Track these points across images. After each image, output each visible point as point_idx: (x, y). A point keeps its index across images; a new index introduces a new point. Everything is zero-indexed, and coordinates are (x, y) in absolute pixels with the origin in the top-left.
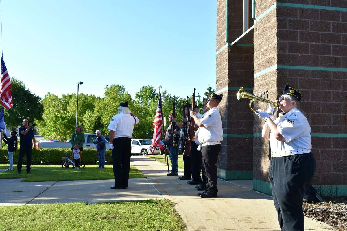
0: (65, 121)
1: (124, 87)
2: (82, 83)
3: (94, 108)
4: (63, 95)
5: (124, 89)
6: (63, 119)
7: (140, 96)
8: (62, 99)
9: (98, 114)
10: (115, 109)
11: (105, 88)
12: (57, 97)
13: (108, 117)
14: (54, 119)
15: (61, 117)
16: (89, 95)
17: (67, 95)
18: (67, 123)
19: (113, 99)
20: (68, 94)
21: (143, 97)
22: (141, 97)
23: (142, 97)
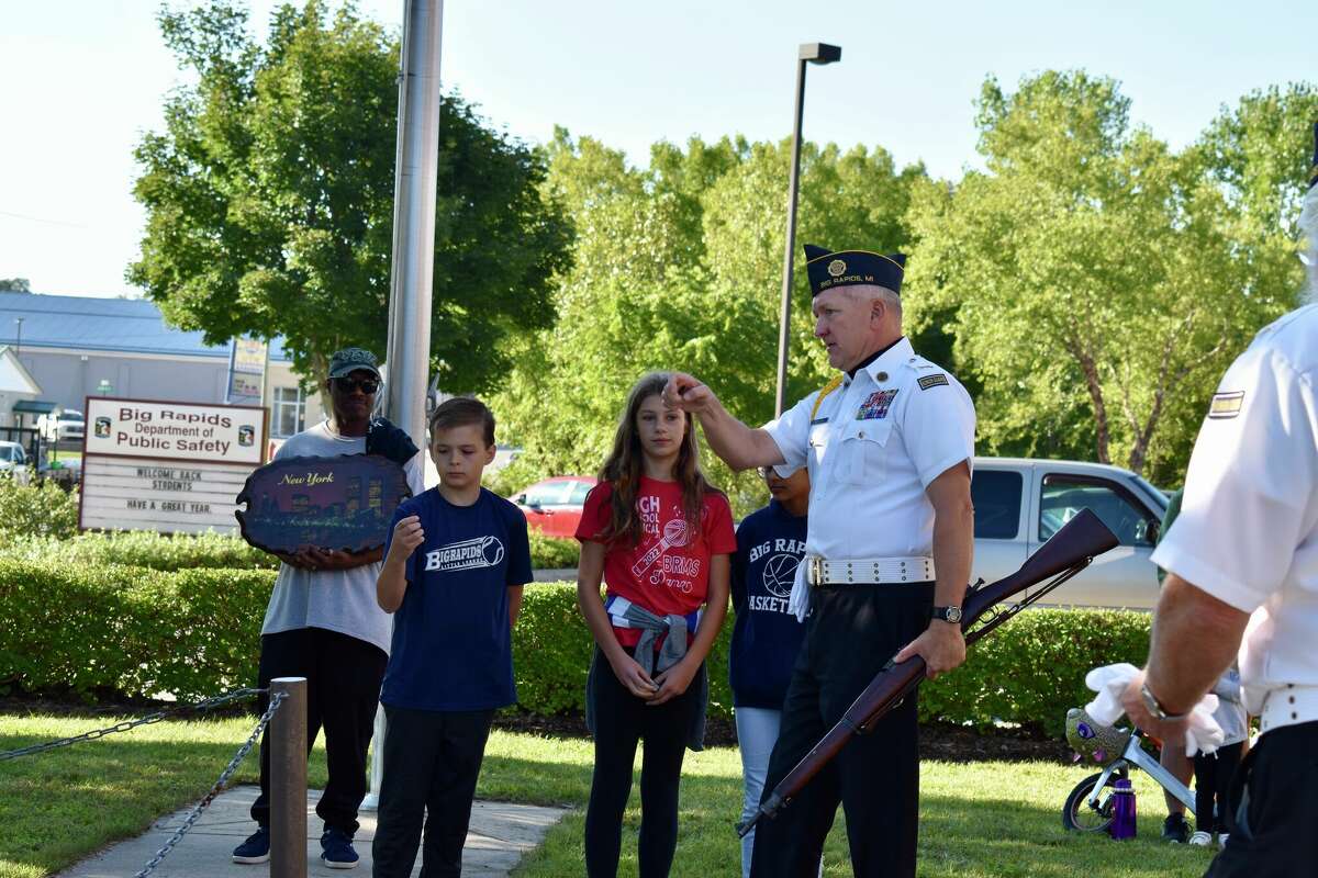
0: (697, 342)
1: (1122, 92)
2: (829, 54)
3: (903, 250)
4: (656, 151)
5: (1123, 105)
6: (684, 327)
7: (1226, 163)
8: (650, 177)
9: (939, 298)
10: (1072, 256)
11: (978, 94)
12: (617, 159)
13: (1015, 317)
14: (615, 324)
15: (666, 311)
16: (846, 149)
17: (685, 151)
18: (714, 358)
19: (1059, 181)
20: (694, 142)
21: (1251, 169)
22: (1229, 173)
23: (1240, 171)
